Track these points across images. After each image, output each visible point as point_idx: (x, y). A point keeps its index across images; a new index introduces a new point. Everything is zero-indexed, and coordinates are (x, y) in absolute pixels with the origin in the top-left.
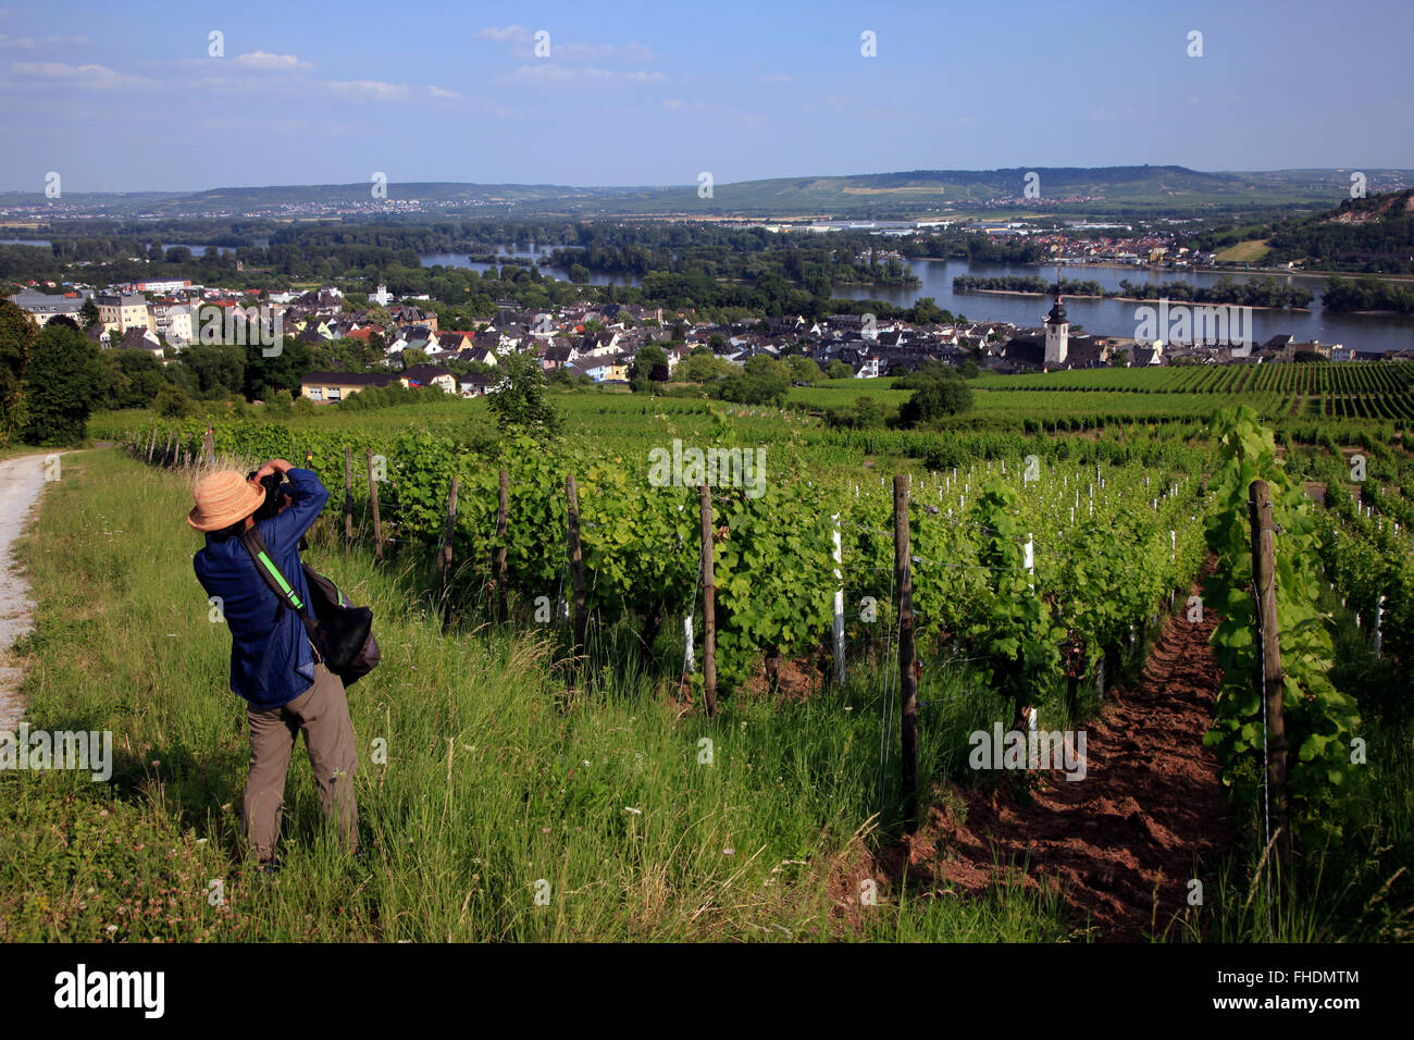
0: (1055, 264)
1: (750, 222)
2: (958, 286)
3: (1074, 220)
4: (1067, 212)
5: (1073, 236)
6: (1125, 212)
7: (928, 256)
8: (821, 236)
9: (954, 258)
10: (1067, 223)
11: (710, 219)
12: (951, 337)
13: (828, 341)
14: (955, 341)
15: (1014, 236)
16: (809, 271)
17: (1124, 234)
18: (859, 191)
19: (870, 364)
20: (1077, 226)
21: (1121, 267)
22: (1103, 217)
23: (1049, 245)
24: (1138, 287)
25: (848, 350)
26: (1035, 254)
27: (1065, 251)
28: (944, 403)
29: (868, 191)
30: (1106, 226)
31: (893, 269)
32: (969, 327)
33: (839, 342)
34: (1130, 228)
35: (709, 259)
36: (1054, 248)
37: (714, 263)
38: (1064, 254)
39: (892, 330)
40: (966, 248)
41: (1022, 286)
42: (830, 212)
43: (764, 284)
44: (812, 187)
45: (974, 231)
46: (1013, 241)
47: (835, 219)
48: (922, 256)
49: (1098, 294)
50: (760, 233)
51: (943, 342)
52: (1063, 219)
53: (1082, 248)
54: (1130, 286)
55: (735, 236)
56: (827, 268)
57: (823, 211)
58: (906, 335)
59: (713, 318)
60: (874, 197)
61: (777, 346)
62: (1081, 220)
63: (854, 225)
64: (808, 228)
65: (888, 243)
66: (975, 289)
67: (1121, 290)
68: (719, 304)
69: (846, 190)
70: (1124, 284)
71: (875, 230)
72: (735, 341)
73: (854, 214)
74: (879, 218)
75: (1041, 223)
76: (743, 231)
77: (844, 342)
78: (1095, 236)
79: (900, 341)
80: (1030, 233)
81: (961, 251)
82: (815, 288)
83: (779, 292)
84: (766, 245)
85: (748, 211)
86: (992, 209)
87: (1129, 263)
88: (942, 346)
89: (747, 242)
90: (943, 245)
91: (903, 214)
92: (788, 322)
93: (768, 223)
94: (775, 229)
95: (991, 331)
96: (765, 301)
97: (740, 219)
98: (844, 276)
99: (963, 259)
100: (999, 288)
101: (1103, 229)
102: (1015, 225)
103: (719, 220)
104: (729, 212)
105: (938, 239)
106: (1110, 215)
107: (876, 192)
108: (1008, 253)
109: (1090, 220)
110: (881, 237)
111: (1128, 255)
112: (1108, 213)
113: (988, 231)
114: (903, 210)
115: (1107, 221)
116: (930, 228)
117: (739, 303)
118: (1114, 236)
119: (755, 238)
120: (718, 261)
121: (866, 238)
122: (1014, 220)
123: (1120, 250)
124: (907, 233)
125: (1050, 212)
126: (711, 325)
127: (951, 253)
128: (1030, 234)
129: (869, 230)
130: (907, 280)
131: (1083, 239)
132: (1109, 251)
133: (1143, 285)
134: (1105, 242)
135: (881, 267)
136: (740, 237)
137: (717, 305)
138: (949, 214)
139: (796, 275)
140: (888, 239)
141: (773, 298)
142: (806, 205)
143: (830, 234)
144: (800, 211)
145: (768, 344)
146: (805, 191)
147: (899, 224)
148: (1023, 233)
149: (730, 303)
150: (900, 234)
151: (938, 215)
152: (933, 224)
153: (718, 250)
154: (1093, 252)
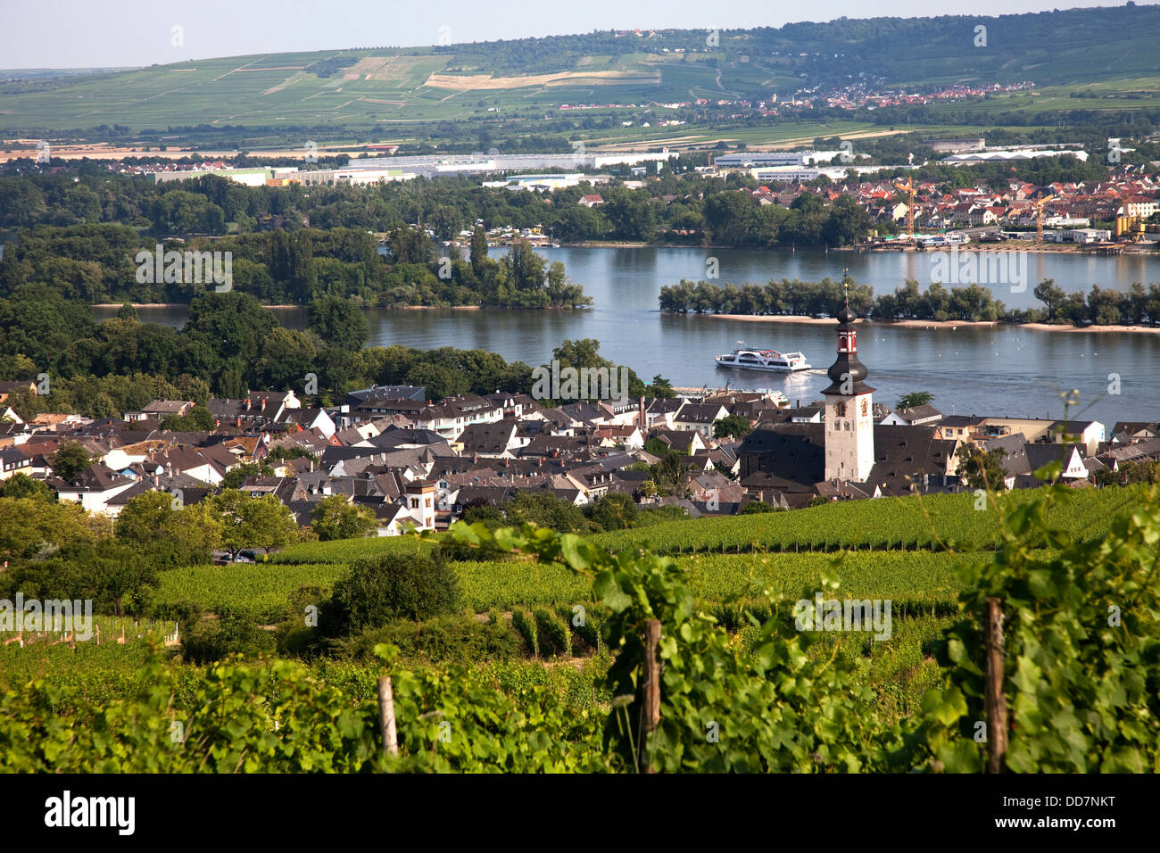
0: (900, 248)
1: (198, 161)
2: (674, 305)
3: (956, 139)
4: (945, 121)
5: (951, 180)
6: (1077, 117)
7: (611, 237)
8: (365, 193)
9: (671, 241)
10: (941, 148)
11: (98, 153)
12: (628, 431)
13: (342, 451)
14: (636, 440)
15: (811, 185)
16: (326, 280)
17: (1066, 171)
18: (463, 83)
19: (416, 503)
20: (962, 155)
21: (1046, 249)
22: (1025, 130)
23: (889, 204)
24: (1079, 298)
25: (383, 470)
26: (853, 226)
27: (927, 215)
28: (395, 599)
29: (485, 82)
30: (1028, 153)
31: (524, 271)
32: (674, 404)
33: (364, 452)
34: (1082, 156)
35: (86, 255)
36: (900, 211)
37: (95, 266)
38: (922, 225)
39: (498, 416)
40: (698, 216)
41: (814, 303)
42: (394, 133)
43: (206, 318)
44: (351, 75)
45: (724, 174)
46: (805, 197)
47: (406, 151)
48: (599, 238)
49: (986, 317)
50: (217, 189)
51: (608, 443)
52: (933, 140)
53: (963, 208)
54: (1059, 295)
55: (153, 198)
56: (370, 273)
57: (378, 132)
58: (527, 429)
59: (80, 404)
60: (498, 96)
61: (219, 466)
62: (974, 139)
63: (449, 165)
64: (336, 175)
65: (520, 208)
66: (710, 313)
67: (1040, 306)
68: (99, 369)
69: (433, 81)
70: (1044, 291)
71: (494, 177)
72: (117, 459)
73: (452, 139)
74: (508, 148)
75: (881, 152)
76: (174, 184)
77: (376, 452)
78: (997, 177)
79: (514, 442)
80: (851, 174)
81: (688, 223)
82: (330, 324)
83: (244, 334)
84: (231, 219)
85: (199, 136)
86: (771, 119)
87: (1068, 240)
88: (603, 452)
89: (185, 212)
90: (646, 210)
91: (566, 135)
92: (257, 408)
93: (241, 163)
94: (254, 178)
95: (723, 413)
96: (210, 357)
97: (174, 154)
98: (410, 290)
99: (693, 242)
100: (764, 309)
101: (1020, 162)
102: (819, 156)
103: (120, 155)
104: (150, 137)
105: (637, 195)
106: (1041, 126)
107: (504, 83)
108: (792, 224)
109: (994, 139)
110: (505, 193)
111: (1069, 221)
112: (1039, 120)
113: (755, 173)
114: (568, 126)
115: (1033, 139)
116: (623, 171)
117: (146, 365)
118: (1039, 176)
119: (204, 204)
120: (108, 262)
121: (470, 194)
122: (820, 145)
123: (1050, 210)
124: (572, 180)
125: (904, 122)
126: (74, 419)
127: (665, 228)
128: (853, 180)
129: (479, 178)
130: (554, 297)
131: (970, 185)
132: (1026, 214)
133: (1088, 292)
134: (1020, 192)
135: (494, 268)
136: (167, 200)
137: (93, 370)
138: (672, 132)
139: (298, 291)
140: (522, 199)
141: (229, 350)
142: (338, 118)
143: (386, 189)
144: (322, 133)
145: (198, 462)
146: (333, 83)
147: (552, 160)
148: (836, 175)
149: (123, 364)
150: (554, 184)
151: (646, 135)
152: (631, 160)
153: (106, 234)
154: (989, 217)
